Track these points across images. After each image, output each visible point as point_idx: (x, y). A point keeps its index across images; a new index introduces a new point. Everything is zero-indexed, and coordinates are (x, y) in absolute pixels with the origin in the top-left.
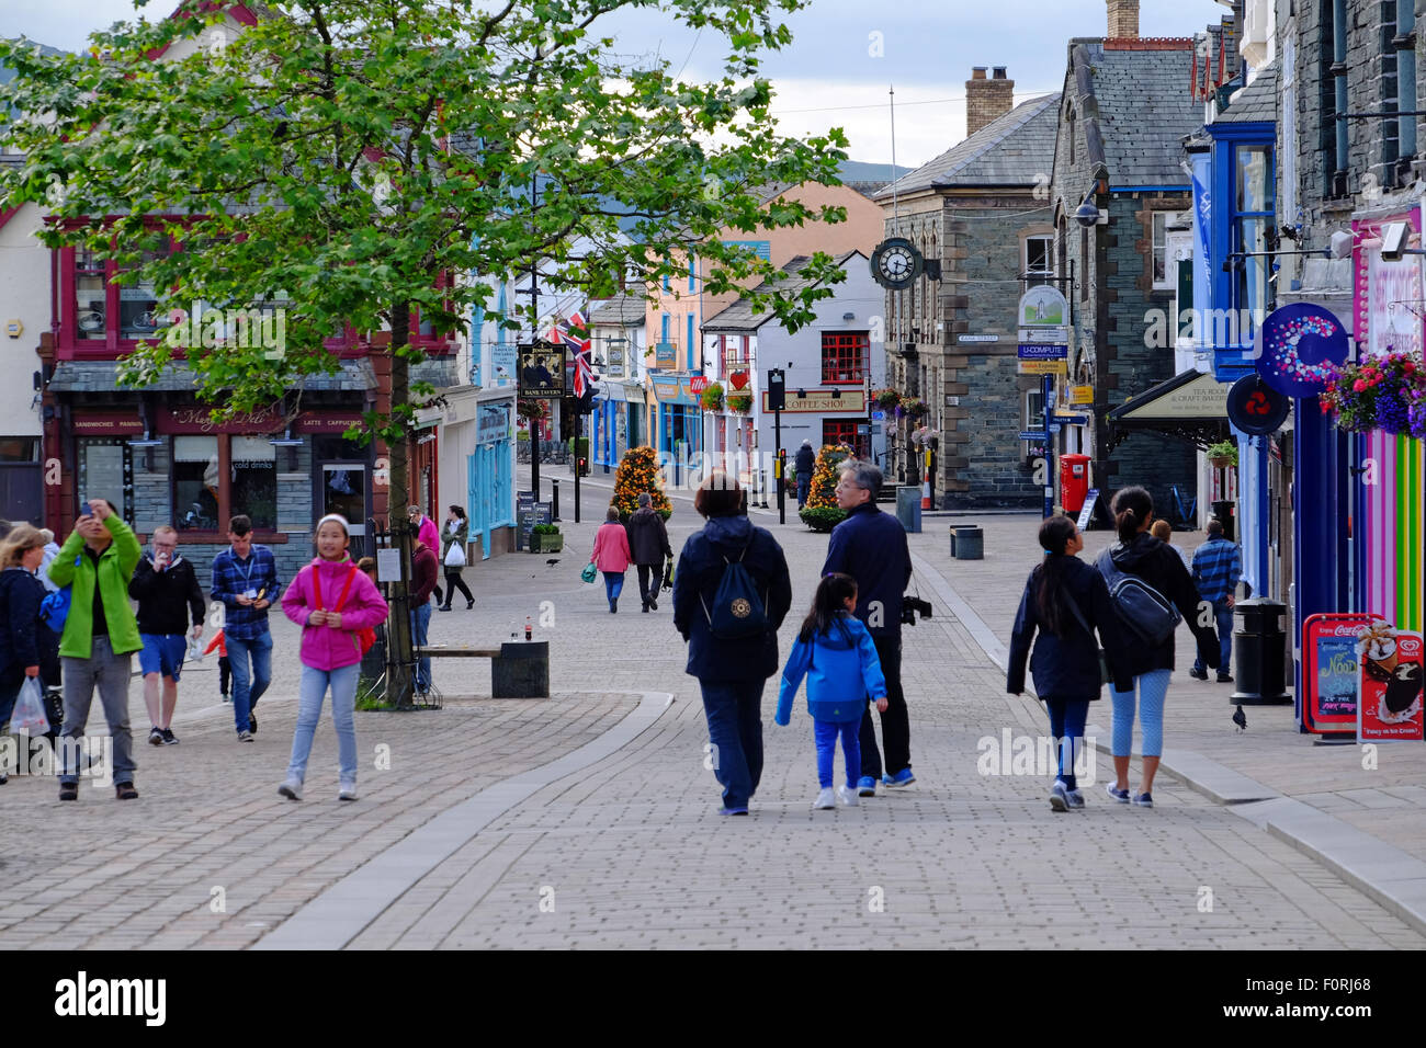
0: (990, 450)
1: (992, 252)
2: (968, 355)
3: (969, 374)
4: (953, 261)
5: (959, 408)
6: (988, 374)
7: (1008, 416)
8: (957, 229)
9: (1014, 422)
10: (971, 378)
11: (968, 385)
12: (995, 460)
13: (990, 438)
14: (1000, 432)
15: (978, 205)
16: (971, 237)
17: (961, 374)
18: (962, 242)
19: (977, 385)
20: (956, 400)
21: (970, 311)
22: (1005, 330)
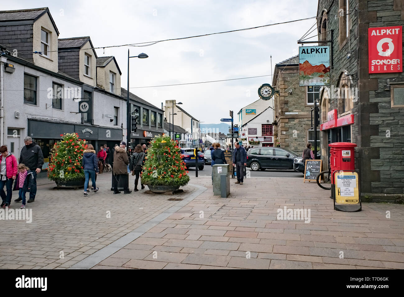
0: (296, 148)
1: (296, 86)
2: (289, 118)
3: (289, 124)
4: (283, 89)
5: (286, 135)
6: (295, 124)
7: (302, 138)
8: (285, 79)
9: (304, 139)
10: (290, 126)
11: (289, 128)
12: (298, 152)
13: (296, 145)
14: (299, 143)
15: (291, 72)
16: (289, 82)
17: (286, 124)
18: (286, 83)
19: (291, 128)
20: (284, 133)
21: (289, 105)
22: (300, 110)
